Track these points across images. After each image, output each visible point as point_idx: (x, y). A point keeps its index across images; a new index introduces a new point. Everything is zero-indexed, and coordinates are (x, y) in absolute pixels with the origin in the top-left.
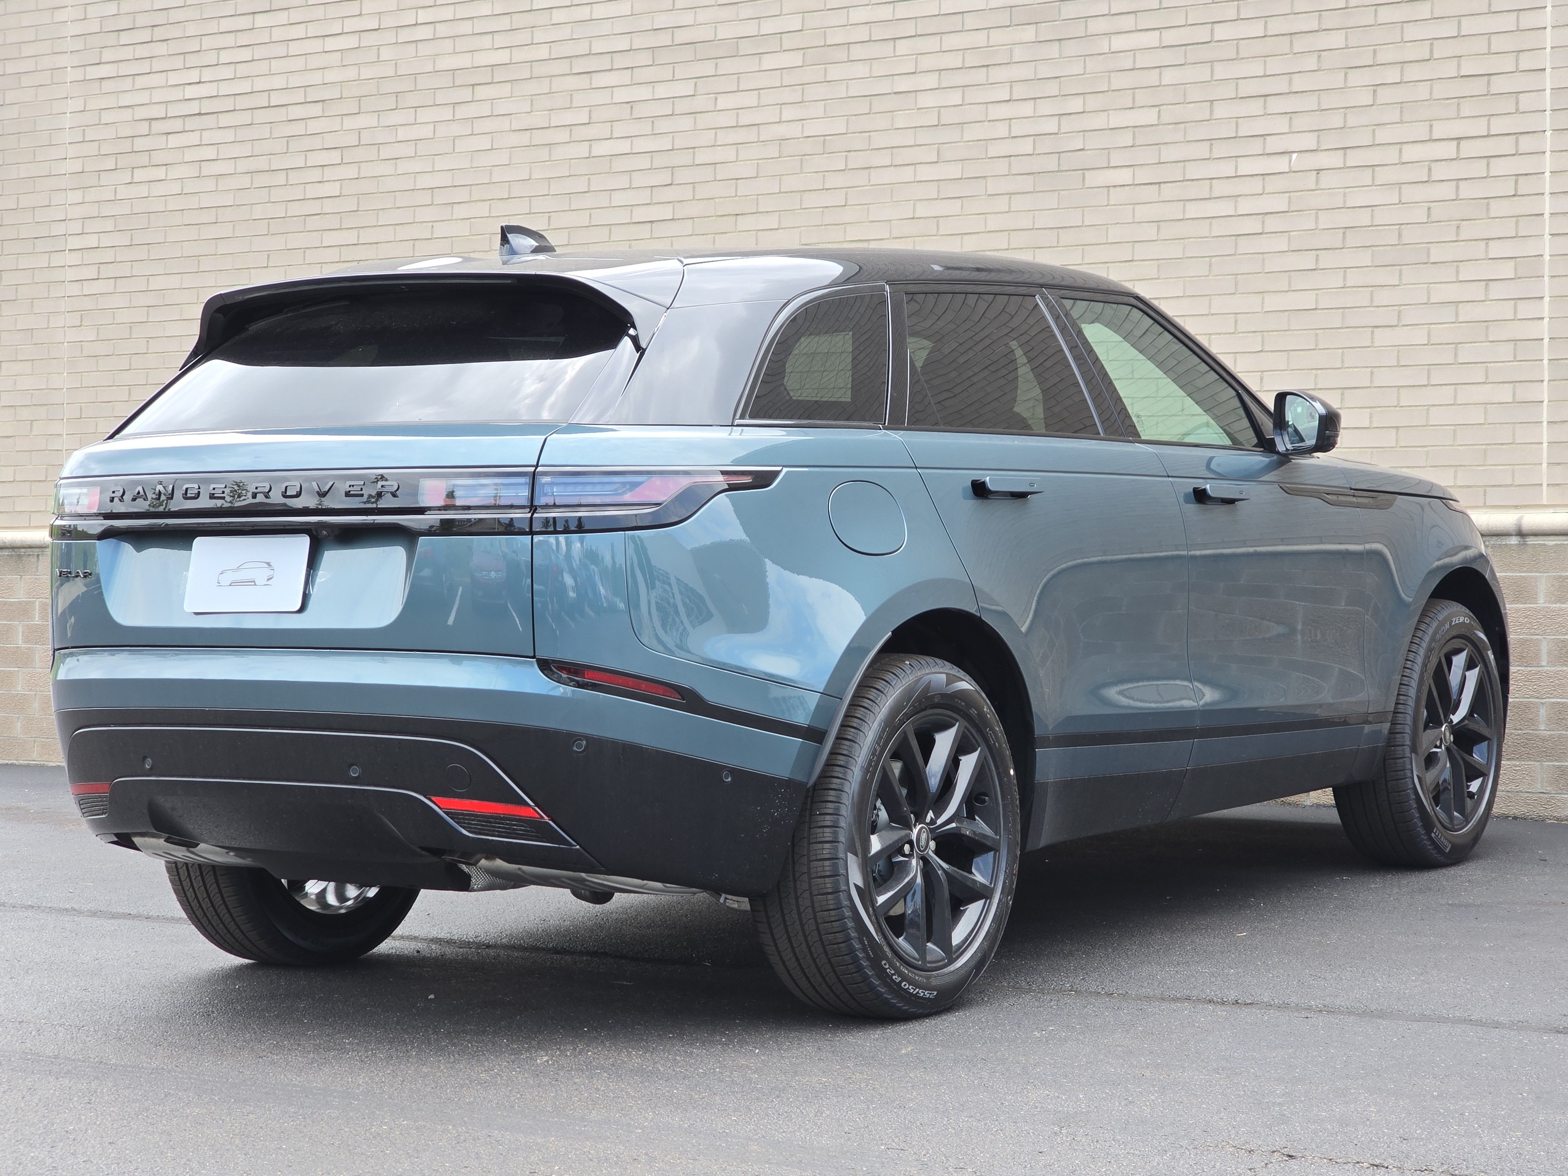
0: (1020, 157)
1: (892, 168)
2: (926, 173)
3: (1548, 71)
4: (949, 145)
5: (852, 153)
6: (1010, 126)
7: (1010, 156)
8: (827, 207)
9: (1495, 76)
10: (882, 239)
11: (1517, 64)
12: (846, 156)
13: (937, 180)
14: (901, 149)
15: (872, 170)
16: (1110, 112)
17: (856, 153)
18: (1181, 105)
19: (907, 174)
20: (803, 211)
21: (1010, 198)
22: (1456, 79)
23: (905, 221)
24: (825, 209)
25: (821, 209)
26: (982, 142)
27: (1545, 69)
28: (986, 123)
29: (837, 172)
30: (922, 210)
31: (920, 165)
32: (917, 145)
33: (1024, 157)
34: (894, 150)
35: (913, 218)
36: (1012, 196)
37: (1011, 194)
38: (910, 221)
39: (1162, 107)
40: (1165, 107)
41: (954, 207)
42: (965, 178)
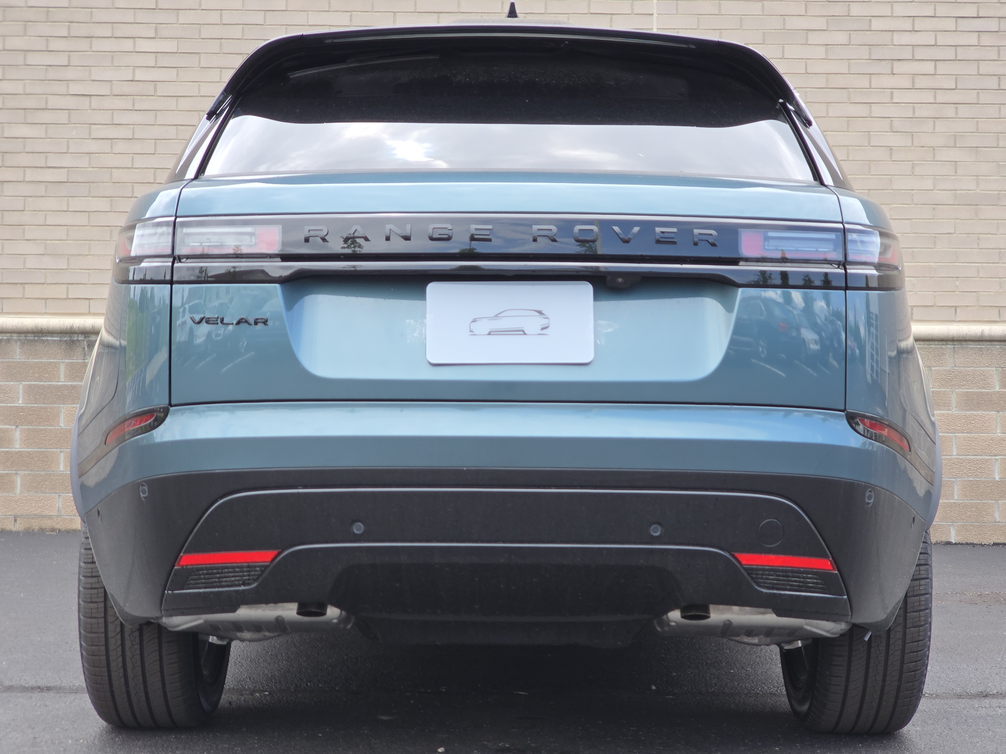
0: (230, 40)
1: (113, 39)
2: (143, 45)
3: (655, 15)
4: (166, 25)
5: (75, 24)
6: (221, 15)
7: (222, 39)
8: (50, 66)
9: (616, 16)
10: (103, 96)
11: (632, 9)
12: (69, 26)
13: (155, 52)
14: (122, 24)
15: (94, 39)
16: (309, 12)
17: (78, 24)
18: (369, 13)
19: (128, 45)
20: (26, 67)
21: (221, 71)
22: (586, 15)
23: (125, 82)
24: (49, 67)
25: (45, 67)
26: (196, 26)
27: (653, 14)
28: (200, 11)
29: (61, 38)
30: (140, 75)
31: (139, 39)
32: (136, 23)
33: (234, 40)
34: (115, 25)
35: (132, 81)
36: (223, 70)
37: (222, 68)
38: (129, 82)
39: (353, 13)
40: (356, 13)
41: (171, 75)
42: (180, 53)
